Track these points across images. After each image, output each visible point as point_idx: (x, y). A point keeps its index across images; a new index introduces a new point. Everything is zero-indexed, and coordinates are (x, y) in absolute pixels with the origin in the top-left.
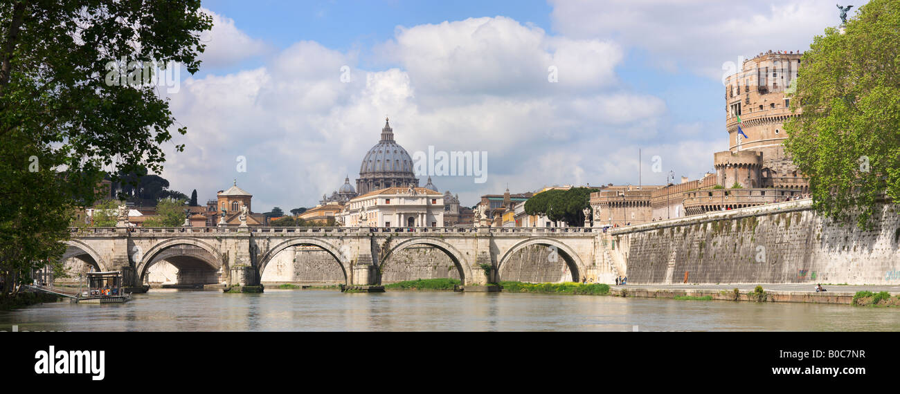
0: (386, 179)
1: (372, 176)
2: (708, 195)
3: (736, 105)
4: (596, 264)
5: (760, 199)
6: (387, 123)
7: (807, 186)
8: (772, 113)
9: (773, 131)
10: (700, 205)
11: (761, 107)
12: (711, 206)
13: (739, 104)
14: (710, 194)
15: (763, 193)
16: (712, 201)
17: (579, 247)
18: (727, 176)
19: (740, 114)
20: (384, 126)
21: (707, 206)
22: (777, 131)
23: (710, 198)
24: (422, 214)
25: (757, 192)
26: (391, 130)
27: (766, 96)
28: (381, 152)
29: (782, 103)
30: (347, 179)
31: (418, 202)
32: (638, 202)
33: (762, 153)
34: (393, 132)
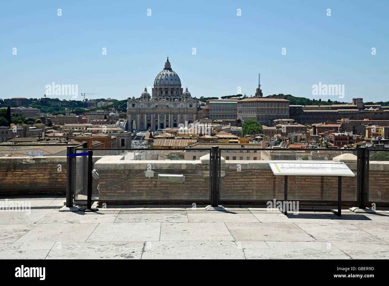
0: (165, 89)
1: (159, 87)
6: (168, 59)
20: (166, 61)
26: (170, 63)
28: (164, 75)
30: (146, 89)
34: (171, 64)
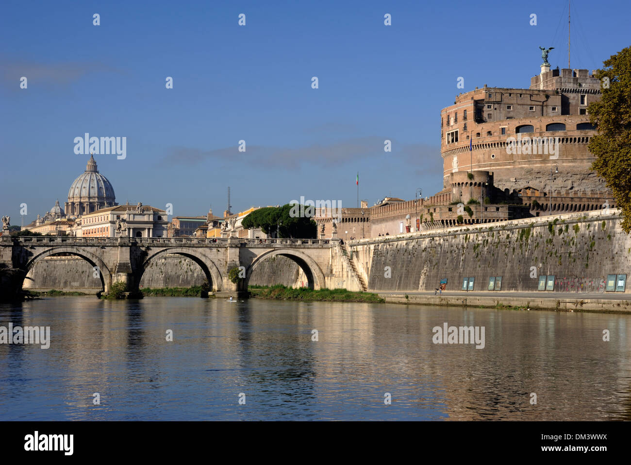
2: (448, 210)
3: (452, 133)
4: (334, 273)
5: (495, 214)
7: (530, 204)
8: (489, 140)
9: (489, 156)
10: (441, 220)
11: (478, 134)
12: (450, 221)
13: (457, 132)
14: (450, 210)
15: (498, 209)
16: (451, 215)
17: (318, 257)
18: (463, 194)
19: (457, 140)
21: (447, 221)
22: (493, 156)
23: (450, 213)
24: (149, 229)
25: (492, 208)
27: (483, 125)
29: (498, 131)
31: (146, 218)
32: (358, 219)
33: (493, 173)
